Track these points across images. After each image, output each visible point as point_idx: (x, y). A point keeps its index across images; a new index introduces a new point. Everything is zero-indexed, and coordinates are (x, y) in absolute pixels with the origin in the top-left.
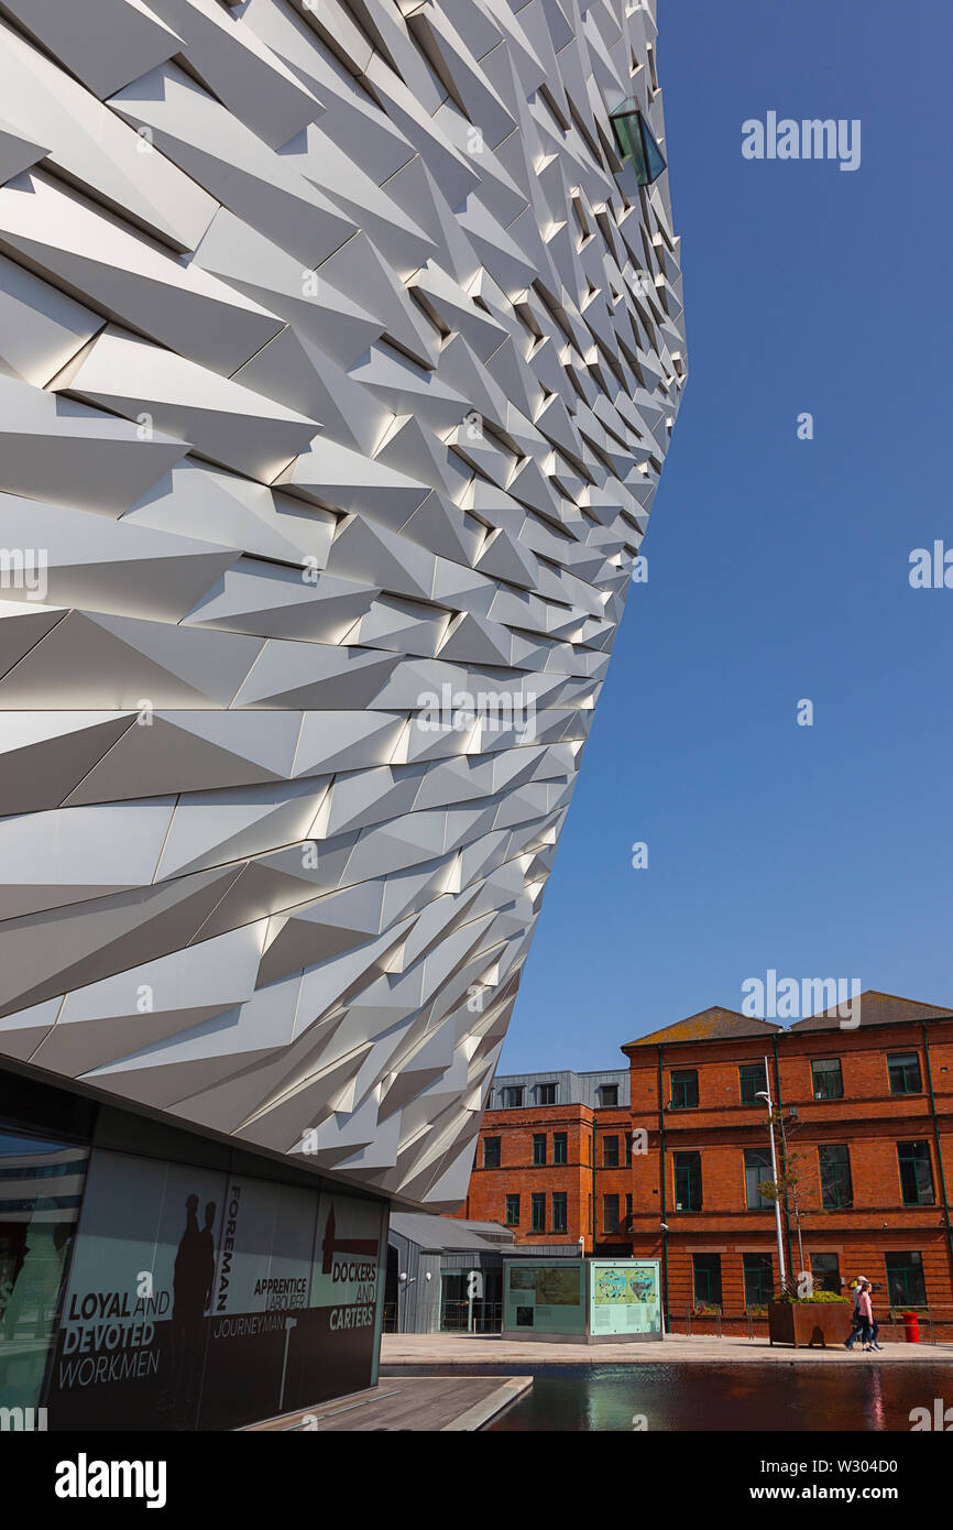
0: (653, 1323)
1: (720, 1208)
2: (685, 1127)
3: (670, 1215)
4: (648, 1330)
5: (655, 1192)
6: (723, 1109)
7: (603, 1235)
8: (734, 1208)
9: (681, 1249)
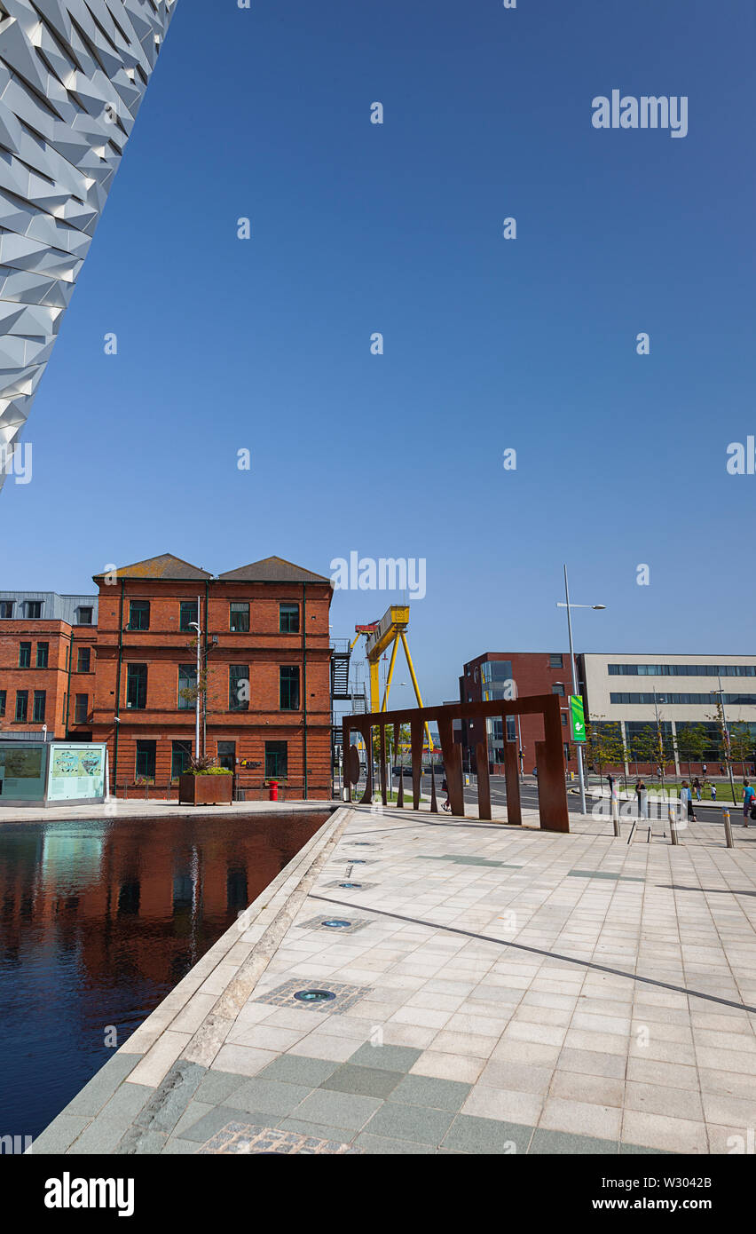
0: (97, 791)
1: (158, 707)
2: (138, 645)
3: (122, 711)
4: (94, 796)
5: (112, 693)
6: (166, 633)
7: (73, 725)
8: (169, 707)
9: (128, 737)
